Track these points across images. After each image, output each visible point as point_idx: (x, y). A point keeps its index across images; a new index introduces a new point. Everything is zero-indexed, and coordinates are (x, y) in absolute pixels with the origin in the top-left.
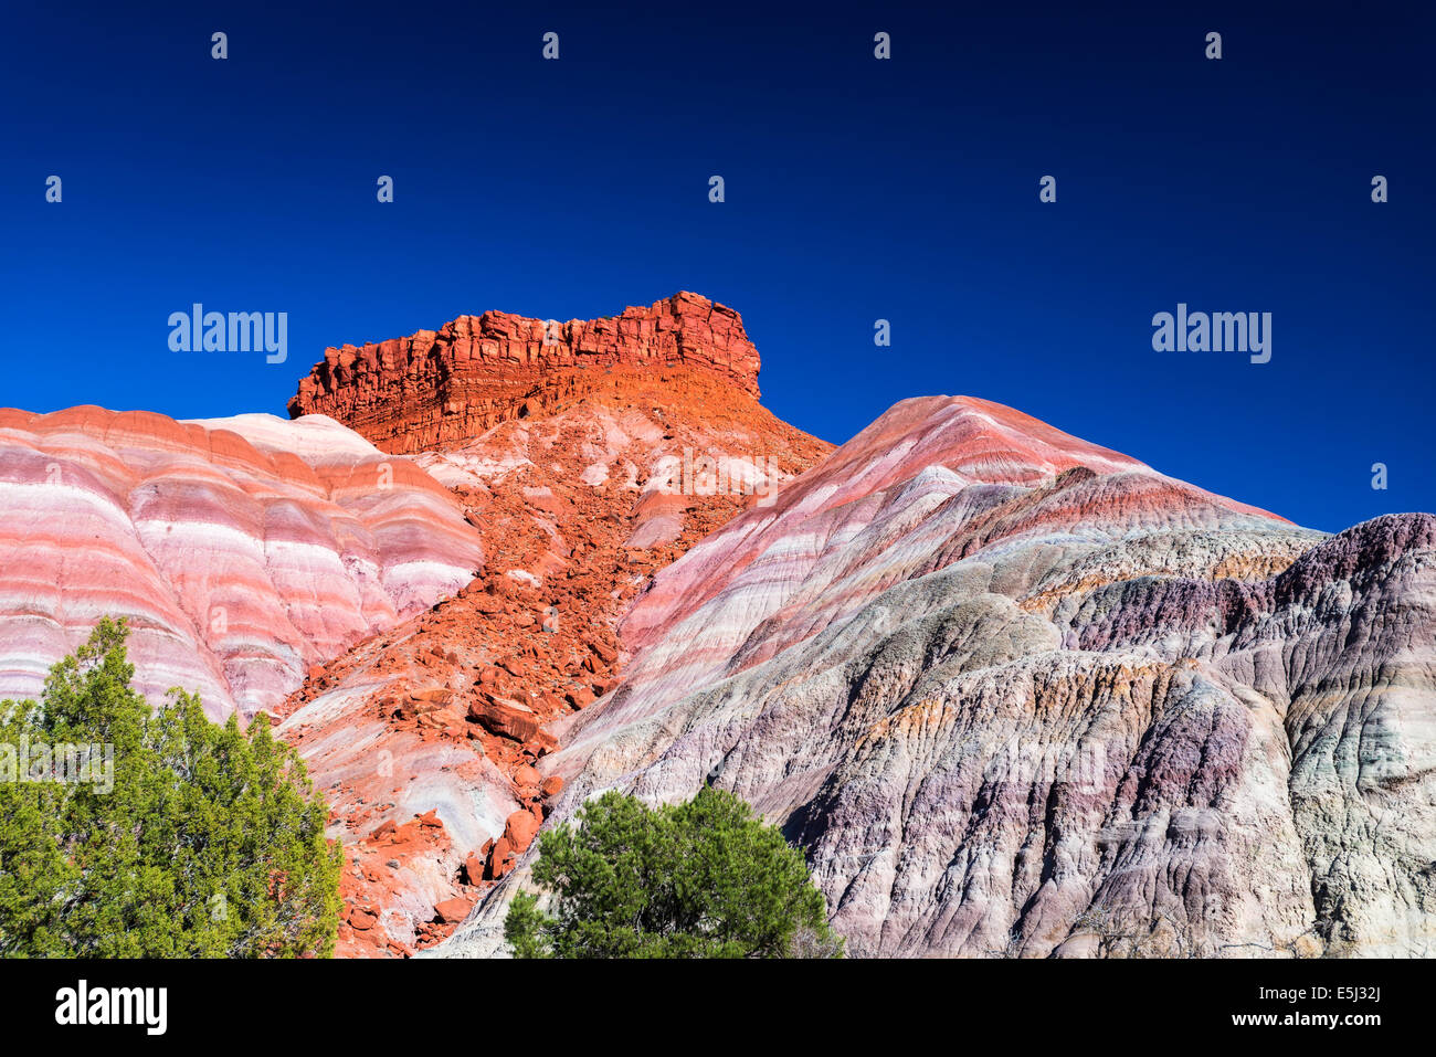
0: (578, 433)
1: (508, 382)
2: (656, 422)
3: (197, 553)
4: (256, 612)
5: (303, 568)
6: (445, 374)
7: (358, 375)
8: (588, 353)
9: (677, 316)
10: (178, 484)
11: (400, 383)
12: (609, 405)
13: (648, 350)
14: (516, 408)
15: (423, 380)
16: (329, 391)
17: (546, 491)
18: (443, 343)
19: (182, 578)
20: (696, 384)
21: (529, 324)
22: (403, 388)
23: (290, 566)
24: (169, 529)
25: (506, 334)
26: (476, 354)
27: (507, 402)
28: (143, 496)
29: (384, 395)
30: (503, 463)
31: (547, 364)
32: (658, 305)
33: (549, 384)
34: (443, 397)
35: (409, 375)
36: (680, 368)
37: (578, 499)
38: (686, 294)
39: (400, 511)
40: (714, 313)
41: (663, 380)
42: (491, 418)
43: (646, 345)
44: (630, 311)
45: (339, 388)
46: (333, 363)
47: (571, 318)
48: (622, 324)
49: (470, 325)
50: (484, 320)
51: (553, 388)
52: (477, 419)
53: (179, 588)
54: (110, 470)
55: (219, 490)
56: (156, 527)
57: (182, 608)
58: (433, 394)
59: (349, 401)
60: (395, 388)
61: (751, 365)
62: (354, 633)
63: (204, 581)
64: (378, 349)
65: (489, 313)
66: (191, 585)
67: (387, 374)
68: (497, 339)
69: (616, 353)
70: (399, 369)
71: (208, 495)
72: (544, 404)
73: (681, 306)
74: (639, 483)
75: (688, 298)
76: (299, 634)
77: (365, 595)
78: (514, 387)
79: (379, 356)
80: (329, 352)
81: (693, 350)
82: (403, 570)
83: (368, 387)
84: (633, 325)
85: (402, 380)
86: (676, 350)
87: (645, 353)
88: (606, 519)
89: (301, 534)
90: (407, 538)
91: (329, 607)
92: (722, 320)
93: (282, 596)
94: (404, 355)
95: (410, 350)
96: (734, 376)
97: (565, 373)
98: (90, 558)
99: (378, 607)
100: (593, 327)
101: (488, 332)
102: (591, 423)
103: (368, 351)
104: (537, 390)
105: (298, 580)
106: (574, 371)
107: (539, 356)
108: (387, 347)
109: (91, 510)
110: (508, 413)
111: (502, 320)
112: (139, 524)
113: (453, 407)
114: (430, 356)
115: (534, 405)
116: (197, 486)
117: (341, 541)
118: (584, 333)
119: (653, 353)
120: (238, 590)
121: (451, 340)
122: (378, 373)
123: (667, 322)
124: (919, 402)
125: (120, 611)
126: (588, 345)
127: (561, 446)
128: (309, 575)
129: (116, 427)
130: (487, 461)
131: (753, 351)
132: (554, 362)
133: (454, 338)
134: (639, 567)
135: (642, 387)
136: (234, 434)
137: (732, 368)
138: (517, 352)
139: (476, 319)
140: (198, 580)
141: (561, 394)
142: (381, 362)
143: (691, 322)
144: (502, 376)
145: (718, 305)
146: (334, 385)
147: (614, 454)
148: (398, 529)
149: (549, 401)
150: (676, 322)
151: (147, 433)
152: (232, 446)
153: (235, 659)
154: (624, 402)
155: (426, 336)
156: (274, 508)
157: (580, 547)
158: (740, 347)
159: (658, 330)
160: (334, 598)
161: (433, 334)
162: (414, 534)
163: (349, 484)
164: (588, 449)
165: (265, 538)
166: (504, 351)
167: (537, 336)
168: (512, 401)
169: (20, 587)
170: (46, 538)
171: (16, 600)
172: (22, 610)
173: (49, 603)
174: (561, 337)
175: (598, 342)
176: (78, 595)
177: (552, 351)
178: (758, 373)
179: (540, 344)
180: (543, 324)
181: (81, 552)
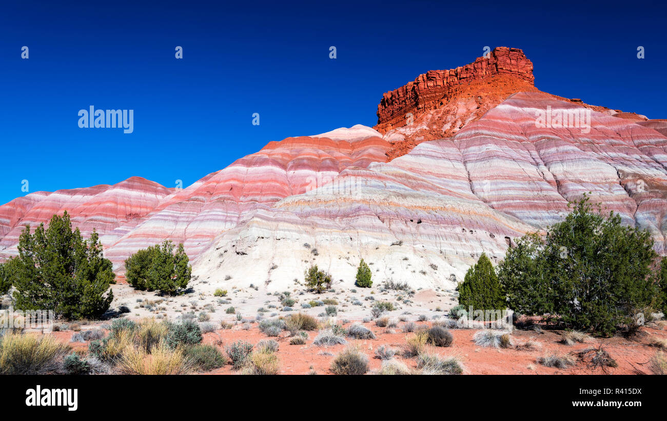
1: (437, 94)
2: (477, 102)
3: (299, 178)
6: (417, 96)
7: (393, 101)
8: (464, 78)
9: (495, 57)
10: (299, 159)
11: (405, 101)
12: (466, 98)
13: (486, 72)
14: (439, 103)
15: (411, 99)
16: (386, 107)
18: (416, 85)
20: (501, 82)
21: (442, 72)
22: (406, 103)
24: (294, 173)
25: (435, 78)
26: (426, 87)
27: (437, 101)
28: (290, 165)
29: (401, 106)
30: (416, 129)
31: (450, 85)
34: (417, 104)
35: (407, 98)
36: (497, 77)
38: (498, 48)
40: (511, 52)
41: (489, 83)
42: (432, 108)
44: (478, 59)
46: (386, 98)
47: (457, 67)
48: (476, 65)
49: (423, 77)
50: (427, 75)
51: (450, 94)
52: (428, 109)
53: (293, 188)
54: (285, 158)
55: (309, 159)
56: (291, 173)
58: (414, 103)
59: (391, 109)
60: (404, 103)
61: (529, 68)
63: (299, 186)
64: (398, 91)
65: (429, 72)
66: (296, 187)
67: (401, 99)
68: (433, 80)
69: (474, 76)
70: (404, 96)
71: (305, 161)
72: (447, 100)
73: (496, 53)
74: (460, 128)
75: (499, 49)
78: (440, 95)
79: (398, 93)
80: (384, 95)
81: (502, 69)
83: (396, 104)
84: (479, 64)
86: (496, 70)
87: (484, 73)
92: (514, 54)
94: (405, 92)
95: (407, 89)
96: (521, 74)
97: (455, 88)
98: (269, 185)
100: (465, 68)
101: (429, 79)
102: (454, 107)
103: (395, 92)
104: (445, 96)
106: (458, 86)
107: (447, 83)
108: (400, 90)
109: (272, 171)
110: (437, 105)
111: (433, 73)
112: (287, 173)
113: (420, 106)
114: (412, 91)
117: (341, 168)
118: (462, 71)
119: (487, 73)
121: (417, 84)
122: (398, 99)
123: (492, 60)
125: (274, 198)
126: (462, 76)
127: (440, 118)
130: (412, 129)
131: (529, 62)
132: (452, 84)
133: (418, 83)
135: (480, 87)
137: (519, 71)
138: (440, 83)
139: (425, 74)
141: (452, 95)
142: (399, 95)
143: (500, 58)
144: (435, 92)
145: (512, 49)
146: (387, 105)
147: (456, 118)
149: (449, 99)
150: (495, 59)
154: (471, 95)
155: (411, 83)
156: (324, 162)
158: (523, 63)
159: (489, 64)
161: (413, 83)
163: (359, 147)
164: (449, 117)
165: (319, 171)
166: (435, 84)
167: (446, 76)
168: (438, 100)
169: (252, 194)
170: (260, 181)
171: (250, 198)
172: (252, 200)
173: (257, 198)
174: (454, 74)
175: (467, 74)
176: (264, 195)
177: (451, 80)
178: (532, 70)
179: (447, 78)
180: (448, 71)
181: (267, 184)
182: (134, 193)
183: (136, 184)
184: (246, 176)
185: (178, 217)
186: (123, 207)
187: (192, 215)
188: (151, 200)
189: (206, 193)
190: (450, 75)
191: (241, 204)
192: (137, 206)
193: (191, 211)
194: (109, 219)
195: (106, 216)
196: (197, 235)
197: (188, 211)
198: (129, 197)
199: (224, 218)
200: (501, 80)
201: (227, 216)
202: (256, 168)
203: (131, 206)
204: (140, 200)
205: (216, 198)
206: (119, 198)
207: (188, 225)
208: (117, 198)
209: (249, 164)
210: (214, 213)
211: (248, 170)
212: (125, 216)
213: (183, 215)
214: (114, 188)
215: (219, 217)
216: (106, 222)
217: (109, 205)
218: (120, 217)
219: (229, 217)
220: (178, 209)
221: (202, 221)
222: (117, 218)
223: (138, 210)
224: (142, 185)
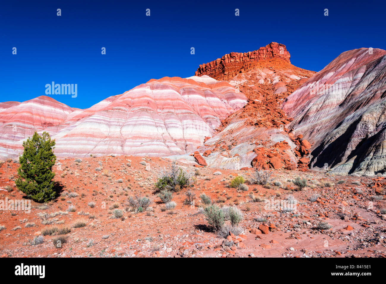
0: (255, 74)
2: (271, 70)
3: (195, 100)
4: (209, 110)
5: (214, 102)
6: (224, 67)
7: (206, 69)
8: (253, 58)
9: (271, 48)
12: (259, 68)
13: (266, 56)
14: (239, 72)
15: (219, 69)
17: (253, 85)
18: (223, 60)
19: (193, 105)
20: (277, 61)
21: (239, 54)
22: (215, 71)
23: (211, 102)
24: (188, 96)
25: (235, 57)
26: (230, 62)
28: (182, 91)
29: (212, 73)
30: (241, 81)
31: (244, 62)
32: (267, 46)
33: (245, 66)
34: (224, 71)
36: (273, 59)
37: (260, 86)
38: (273, 43)
39: (228, 90)
40: (279, 46)
41: (270, 62)
42: (234, 74)
43: (265, 55)
44: (261, 48)
45: (203, 72)
46: (201, 68)
47: (248, 52)
48: (259, 51)
49: (228, 56)
50: (230, 55)
51: (246, 66)
52: (231, 75)
53: (193, 107)
54: (175, 87)
55: (195, 89)
56: (186, 96)
57: (195, 111)
58: (221, 71)
61: (288, 56)
62: (227, 114)
63: (197, 106)
64: (210, 64)
65: (231, 53)
66: (195, 107)
67: (212, 68)
68: (233, 58)
69: (259, 58)
70: (214, 67)
71: (193, 90)
72: (245, 70)
73: (272, 46)
74: (271, 82)
75: (274, 43)
76: (217, 114)
77: (227, 107)
78: (238, 67)
79: (210, 65)
80: (200, 66)
81: (275, 55)
82: (233, 101)
83: (208, 71)
84: (262, 51)
85: (215, 69)
86: (272, 55)
87: (265, 57)
88: (268, 89)
89: (212, 96)
90: (231, 95)
91: (221, 109)
93: (212, 108)
94: (215, 64)
95: (216, 63)
96: (285, 59)
97: (249, 63)
98: (177, 102)
99: (230, 109)
100: (253, 53)
101: (231, 57)
102: (257, 72)
103: (208, 64)
104: (243, 67)
105: (214, 104)
106: (250, 62)
107: (242, 60)
108: (211, 63)
110: (237, 73)
111: (234, 54)
112: (183, 96)
113: (226, 73)
114: (220, 64)
115: (243, 70)
116: (191, 88)
117: (219, 97)
118: (251, 54)
119: (267, 56)
120: (204, 107)
121: (224, 60)
122: (210, 68)
123: (269, 49)
124: (349, 52)
125: (186, 111)
127: (252, 77)
128: (216, 103)
129: (172, 80)
130: (238, 81)
131: (288, 53)
132: (246, 61)
133: (225, 59)
134: (281, 97)
135: (266, 64)
136: (192, 80)
137: (284, 57)
138: (238, 60)
139: (229, 55)
140: (196, 105)
141: (248, 67)
143: (274, 49)
144: (235, 66)
145: (280, 44)
146: (202, 72)
147: (264, 77)
148: (229, 94)
149: (246, 69)
150: (271, 49)
151: (177, 81)
152: (192, 82)
153: (208, 119)
154: (263, 67)
155: (219, 59)
156: (206, 91)
157: (265, 95)
158: (286, 53)
159: (267, 51)
160: (222, 107)
161: (220, 59)
162: (233, 94)
163: (215, 87)
164: (258, 77)
165: (205, 97)
166: (235, 60)
167: (241, 56)
168: (238, 70)
169: (167, 108)
170: (169, 99)
171: (167, 110)
172: (169, 112)
173: (173, 111)
174: (247, 56)
175: (255, 56)
176: (177, 109)
177: (245, 59)
178: (290, 58)
179: (242, 58)
180: (243, 54)
181: (175, 101)
182: (46, 108)
183: (46, 101)
184: (153, 96)
185: (109, 122)
186: (38, 117)
187: (121, 121)
188: (60, 113)
189: (126, 105)
190: (244, 56)
191: (161, 115)
192: (50, 117)
193: (119, 118)
194: (26, 125)
195: (24, 122)
196: (135, 137)
197: (117, 117)
198: (42, 110)
199: (154, 124)
200: (277, 60)
201: (156, 123)
202: (159, 91)
203: (44, 117)
204: (51, 113)
205: (136, 109)
206: (33, 110)
207: (121, 129)
208: (32, 110)
209: (152, 88)
210: (144, 119)
211: (152, 92)
212: (41, 124)
213: (113, 120)
214: (28, 102)
215: (150, 123)
216: (25, 128)
217: (25, 114)
218: (36, 125)
219: (158, 123)
220: (107, 115)
221: (135, 125)
222: (34, 125)
223: (51, 120)
224: (51, 102)
